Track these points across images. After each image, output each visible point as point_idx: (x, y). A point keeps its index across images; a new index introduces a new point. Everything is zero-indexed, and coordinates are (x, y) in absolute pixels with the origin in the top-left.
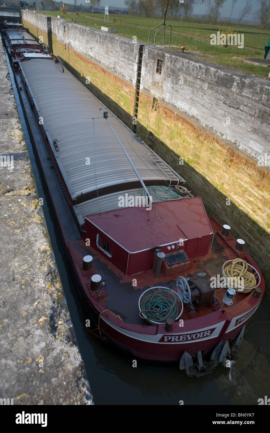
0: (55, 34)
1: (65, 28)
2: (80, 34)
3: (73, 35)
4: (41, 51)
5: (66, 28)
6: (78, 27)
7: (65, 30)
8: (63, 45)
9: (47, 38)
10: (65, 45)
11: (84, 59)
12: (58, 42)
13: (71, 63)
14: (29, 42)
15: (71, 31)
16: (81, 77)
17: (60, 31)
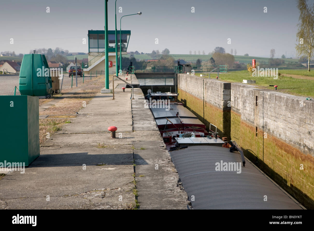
0: (237, 109)
1: (257, 100)
2: (286, 109)
3: (272, 110)
4: (205, 134)
5: (260, 101)
6: (284, 98)
7: (257, 103)
8: (251, 128)
9: (222, 117)
10: (257, 128)
11: (294, 153)
12: (242, 123)
13: (268, 160)
14: (185, 121)
15: (269, 104)
16: (288, 186)
17: (247, 105)
